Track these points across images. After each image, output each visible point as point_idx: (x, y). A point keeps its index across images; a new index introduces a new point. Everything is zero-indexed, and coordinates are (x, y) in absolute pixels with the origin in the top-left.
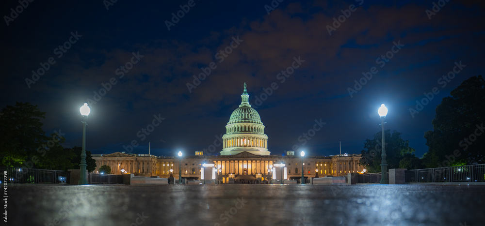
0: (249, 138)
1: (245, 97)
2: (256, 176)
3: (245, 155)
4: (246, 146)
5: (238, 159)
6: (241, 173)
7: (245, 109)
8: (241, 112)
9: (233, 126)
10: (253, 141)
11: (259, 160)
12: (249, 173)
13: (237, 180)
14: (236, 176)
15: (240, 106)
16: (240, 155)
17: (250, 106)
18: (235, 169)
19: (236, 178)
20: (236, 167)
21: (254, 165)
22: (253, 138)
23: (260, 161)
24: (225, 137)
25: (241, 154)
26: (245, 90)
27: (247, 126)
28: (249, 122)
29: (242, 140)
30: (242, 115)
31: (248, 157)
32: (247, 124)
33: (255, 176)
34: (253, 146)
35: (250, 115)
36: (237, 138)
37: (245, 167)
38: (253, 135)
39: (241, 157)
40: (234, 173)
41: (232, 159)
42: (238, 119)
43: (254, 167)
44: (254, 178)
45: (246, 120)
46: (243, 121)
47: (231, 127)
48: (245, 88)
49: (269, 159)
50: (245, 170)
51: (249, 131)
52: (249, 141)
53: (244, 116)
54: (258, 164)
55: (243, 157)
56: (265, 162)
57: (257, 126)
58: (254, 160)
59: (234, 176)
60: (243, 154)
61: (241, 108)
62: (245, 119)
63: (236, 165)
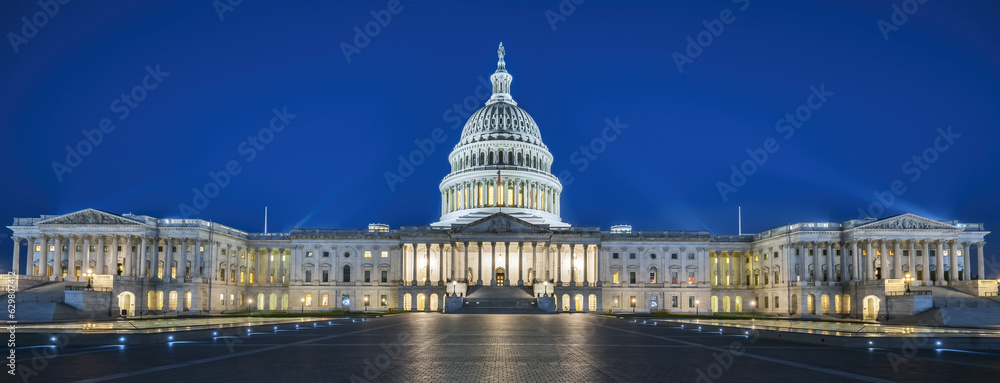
0: (511, 185)
1: (502, 78)
2: (536, 292)
3: (499, 228)
4: (504, 206)
5: (479, 236)
6: (487, 280)
7: (501, 107)
8: (489, 113)
9: (468, 153)
10: (522, 192)
11: (543, 240)
12: (514, 280)
13: (473, 302)
14: (470, 290)
15: (488, 103)
16: (485, 226)
17: (514, 103)
18: (468, 270)
19: (472, 296)
20: (473, 264)
21: (527, 257)
22: (522, 184)
23: (547, 245)
24: (445, 184)
25: (489, 222)
26: (501, 63)
27: (507, 150)
28: (512, 138)
29: (491, 189)
30: (493, 121)
31: (510, 231)
32: (506, 146)
33: (530, 289)
34: (523, 206)
35: (516, 122)
36: (479, 184)
37: (500, 262)
38: (523, 175)
39: (488, 231)
40: (466, 281)
41: (459, 236)
42: (480, 132)
43: (527, 264)
44: (529, 296)
45: (501, 134)
46: (495, 136)
47: (462, 156)
48: (501, 56)
49: (573, 238)
50: (500, 274)
51: (511, 162)
52: (511, 191)
53: (497, 123)
54: (541, 256)
55: (494, 232)
56: (559, 247)
57: (534, 153)
58: (527, 240)
59: (464, 291)
60: (494, 223)
61: (490, 106)
62: (501, 131)
63: (473, 256)
